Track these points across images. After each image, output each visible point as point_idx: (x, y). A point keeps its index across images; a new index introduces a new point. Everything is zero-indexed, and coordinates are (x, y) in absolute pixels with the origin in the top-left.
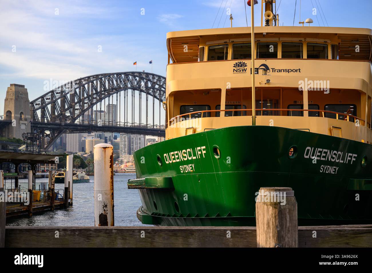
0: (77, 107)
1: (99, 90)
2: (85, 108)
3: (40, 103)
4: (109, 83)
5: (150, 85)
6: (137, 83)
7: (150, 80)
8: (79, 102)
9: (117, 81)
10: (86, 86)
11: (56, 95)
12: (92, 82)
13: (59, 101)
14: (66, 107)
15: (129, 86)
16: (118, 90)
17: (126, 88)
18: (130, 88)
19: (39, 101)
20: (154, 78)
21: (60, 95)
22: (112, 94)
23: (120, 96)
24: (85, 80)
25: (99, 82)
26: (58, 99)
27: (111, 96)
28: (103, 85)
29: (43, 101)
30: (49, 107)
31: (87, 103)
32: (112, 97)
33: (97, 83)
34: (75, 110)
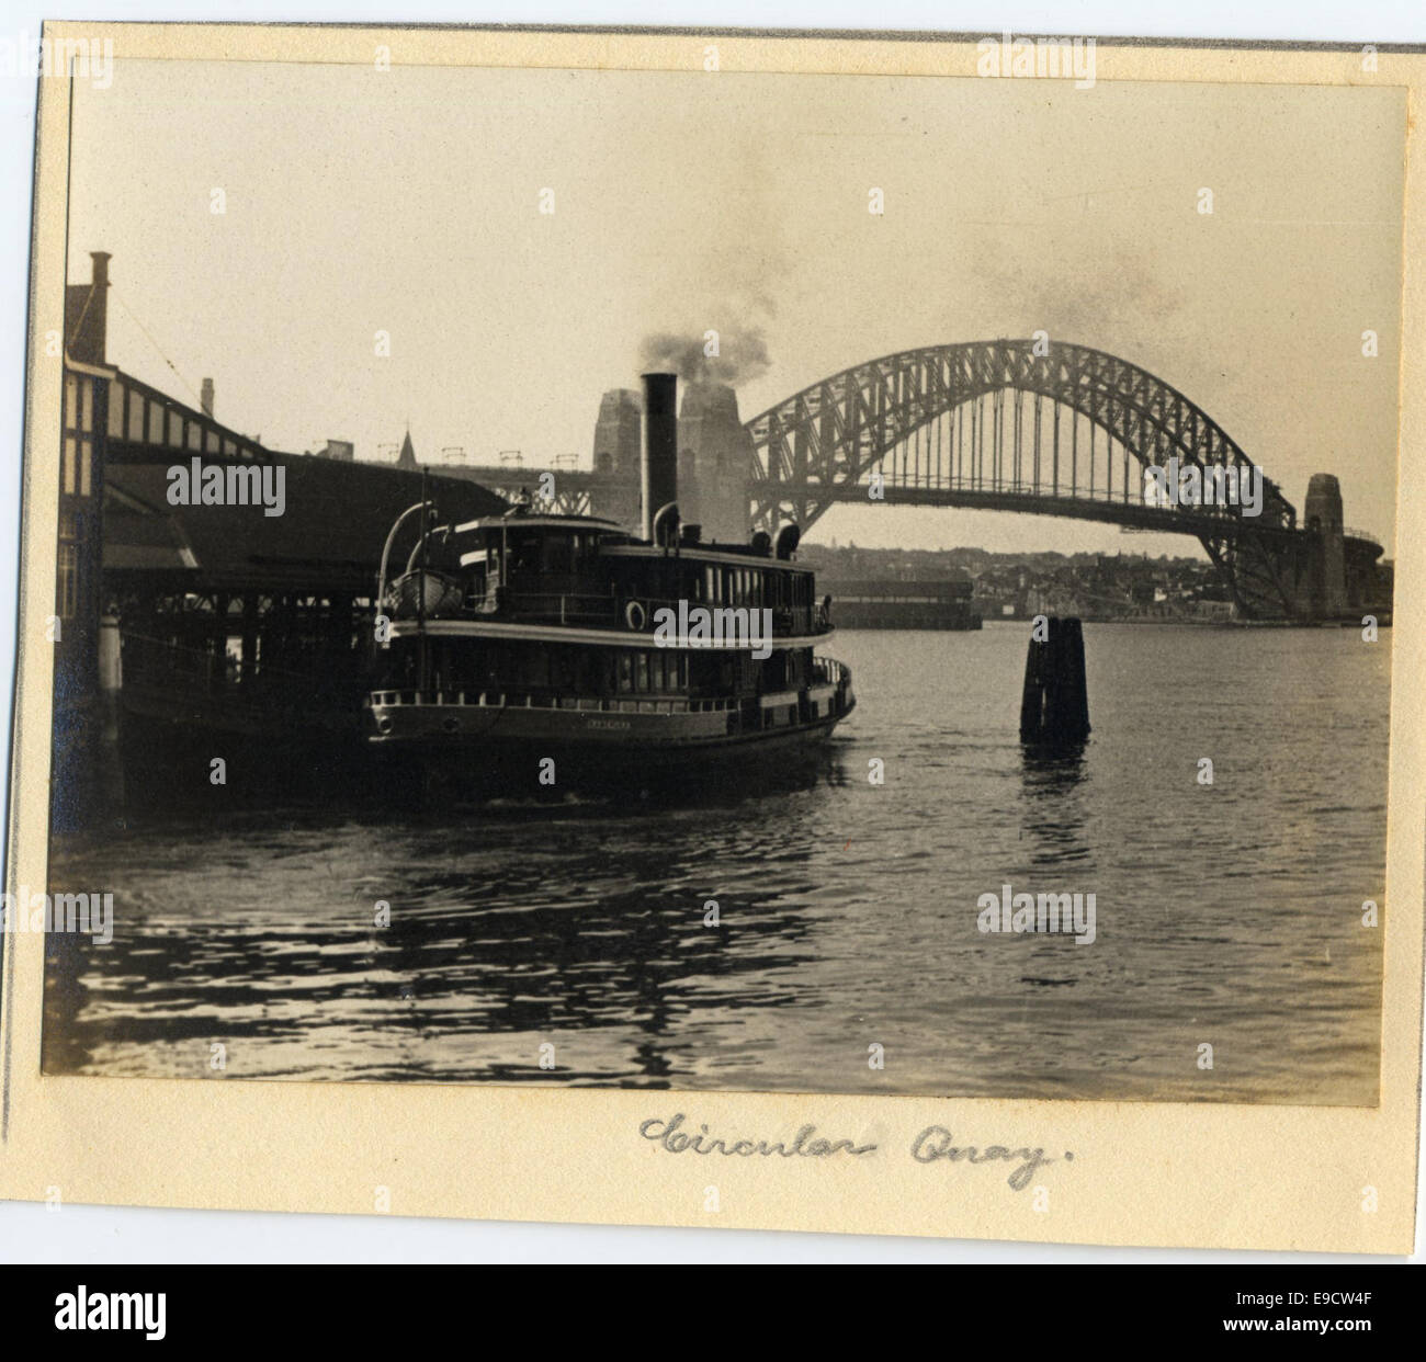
0: (865, 438)
1: (924, 391)
2: (887, 440)
3: (766, 427)
4: (952, 370)
5: (1065, 376)
6: (1031, 371)
7: (1064, 362)
8: (869, 423)
9: (973, 365)
10: (890, 380)
11: (808, 404)
12: (907, 370)
13: (817, 422)
14: (837, 437)
15: (1008, 378)
16: (975, 390)
17: (997, 386)
18: (1009, 385)
19: (764, 424)
20: (1076, 357)
21: (818, 405)
22: (961, 402)
23: (982, 406)
24: (887, 365)
25: (924, 372)
26: (815, 416)
27: (957, 409)
28: (935, 376)
29: (774, 423)
30: (791, 438)
31: (892, 427)
32: (961, 409)
33: (919, 372)
34: (859, 445)
